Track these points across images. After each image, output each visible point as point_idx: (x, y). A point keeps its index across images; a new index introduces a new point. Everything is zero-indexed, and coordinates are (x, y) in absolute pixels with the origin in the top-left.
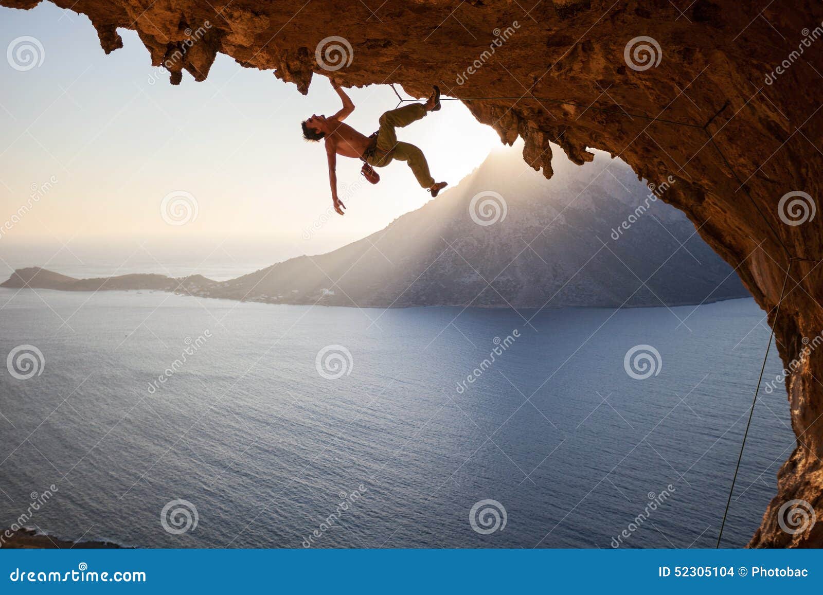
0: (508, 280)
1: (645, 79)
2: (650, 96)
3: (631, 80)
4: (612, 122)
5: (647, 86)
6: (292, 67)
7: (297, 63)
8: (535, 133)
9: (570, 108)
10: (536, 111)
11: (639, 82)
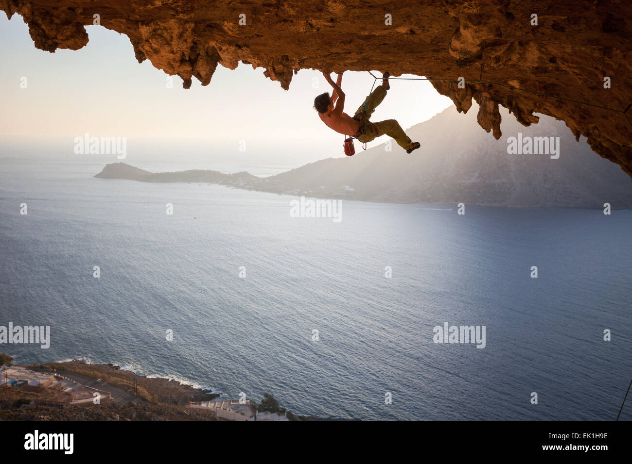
0: (504, 183)
1: (573, 68)
2: (578, 80)
3: (561, 68)
4: (552, 95)
5: (575, 72)
6: (277, 70)
7: (281, 66)
8: (488, 101)
9: (515, 84)
10: (487, 85)
11: (568, 69)
